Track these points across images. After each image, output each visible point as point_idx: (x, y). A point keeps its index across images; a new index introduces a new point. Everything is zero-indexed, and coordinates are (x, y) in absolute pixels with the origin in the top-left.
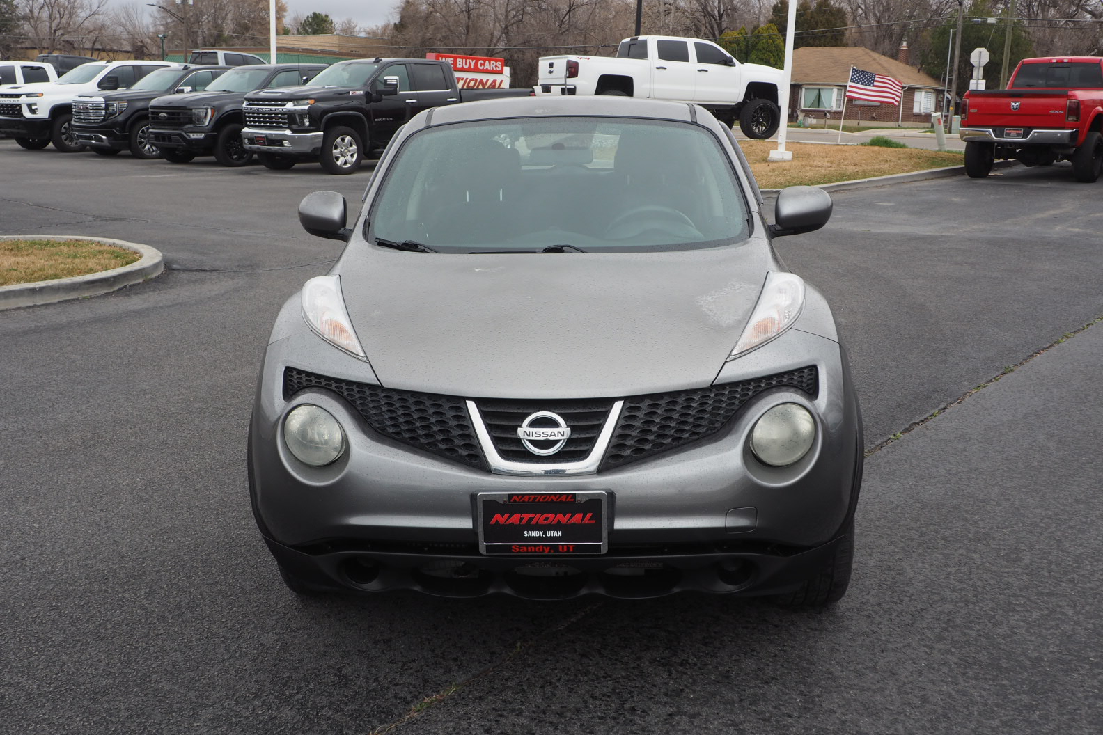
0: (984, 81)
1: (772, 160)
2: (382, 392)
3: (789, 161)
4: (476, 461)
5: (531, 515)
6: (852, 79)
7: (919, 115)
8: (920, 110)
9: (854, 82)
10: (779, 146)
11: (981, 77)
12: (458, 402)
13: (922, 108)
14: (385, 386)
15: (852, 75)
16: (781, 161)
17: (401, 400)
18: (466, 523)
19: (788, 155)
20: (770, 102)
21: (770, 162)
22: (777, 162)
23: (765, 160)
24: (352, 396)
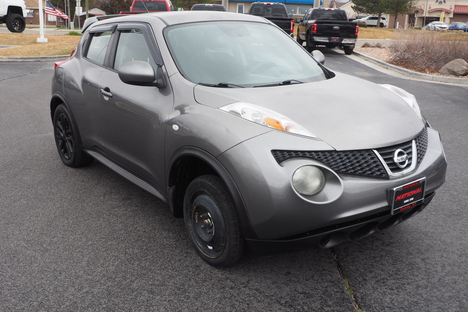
0: (81, 8)
1: (39, 42)
2: (335, 153)
3: (47, 43)
4: (383, 176)
5: (407, 194)
6: (46, 5)
7: (51, 22)
8: (51, 20)
9: (48, 6)
10: (41, 36)
11: (80, 6)
12: (369, 151)
13: (52, 19)
14: (337, 150)
15: (47, 4)
16: (43, 43)
17: (346, 155)
18: (385, 204)
19: (46, 40)
20: (20, 15)
21: (38, 43)
22: (42, 43)
23: (35, 42)
24: (320, 157)
